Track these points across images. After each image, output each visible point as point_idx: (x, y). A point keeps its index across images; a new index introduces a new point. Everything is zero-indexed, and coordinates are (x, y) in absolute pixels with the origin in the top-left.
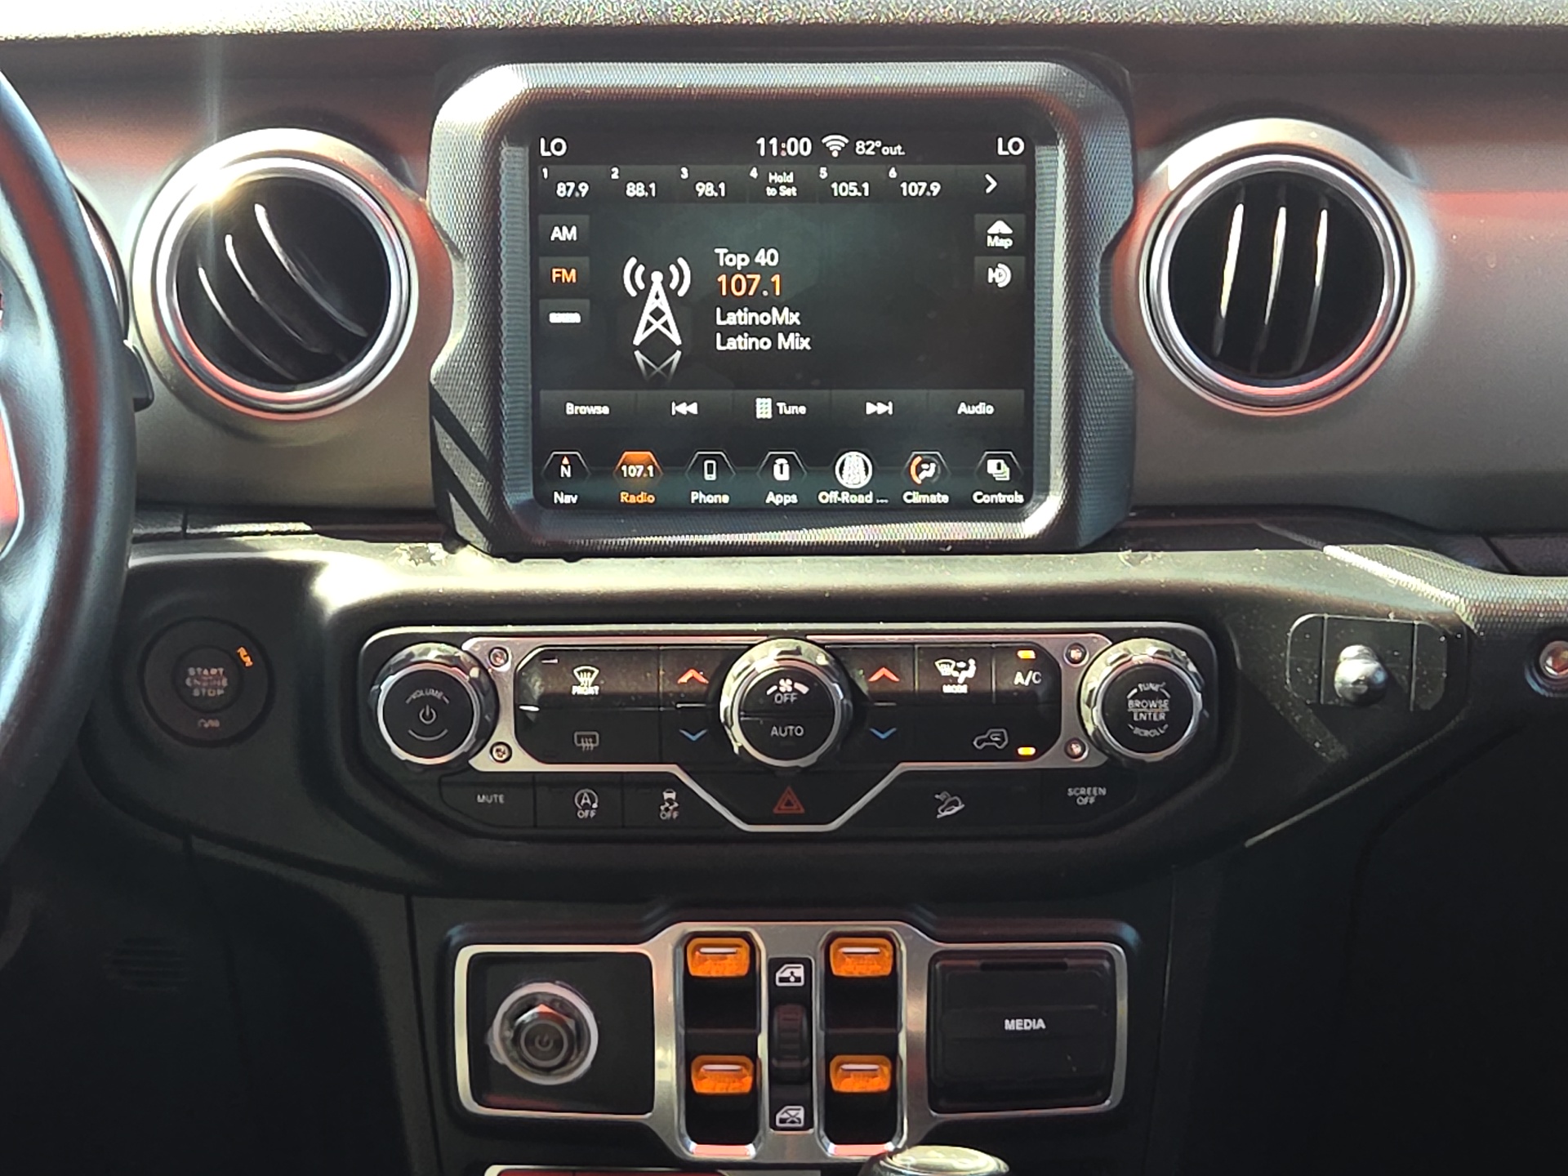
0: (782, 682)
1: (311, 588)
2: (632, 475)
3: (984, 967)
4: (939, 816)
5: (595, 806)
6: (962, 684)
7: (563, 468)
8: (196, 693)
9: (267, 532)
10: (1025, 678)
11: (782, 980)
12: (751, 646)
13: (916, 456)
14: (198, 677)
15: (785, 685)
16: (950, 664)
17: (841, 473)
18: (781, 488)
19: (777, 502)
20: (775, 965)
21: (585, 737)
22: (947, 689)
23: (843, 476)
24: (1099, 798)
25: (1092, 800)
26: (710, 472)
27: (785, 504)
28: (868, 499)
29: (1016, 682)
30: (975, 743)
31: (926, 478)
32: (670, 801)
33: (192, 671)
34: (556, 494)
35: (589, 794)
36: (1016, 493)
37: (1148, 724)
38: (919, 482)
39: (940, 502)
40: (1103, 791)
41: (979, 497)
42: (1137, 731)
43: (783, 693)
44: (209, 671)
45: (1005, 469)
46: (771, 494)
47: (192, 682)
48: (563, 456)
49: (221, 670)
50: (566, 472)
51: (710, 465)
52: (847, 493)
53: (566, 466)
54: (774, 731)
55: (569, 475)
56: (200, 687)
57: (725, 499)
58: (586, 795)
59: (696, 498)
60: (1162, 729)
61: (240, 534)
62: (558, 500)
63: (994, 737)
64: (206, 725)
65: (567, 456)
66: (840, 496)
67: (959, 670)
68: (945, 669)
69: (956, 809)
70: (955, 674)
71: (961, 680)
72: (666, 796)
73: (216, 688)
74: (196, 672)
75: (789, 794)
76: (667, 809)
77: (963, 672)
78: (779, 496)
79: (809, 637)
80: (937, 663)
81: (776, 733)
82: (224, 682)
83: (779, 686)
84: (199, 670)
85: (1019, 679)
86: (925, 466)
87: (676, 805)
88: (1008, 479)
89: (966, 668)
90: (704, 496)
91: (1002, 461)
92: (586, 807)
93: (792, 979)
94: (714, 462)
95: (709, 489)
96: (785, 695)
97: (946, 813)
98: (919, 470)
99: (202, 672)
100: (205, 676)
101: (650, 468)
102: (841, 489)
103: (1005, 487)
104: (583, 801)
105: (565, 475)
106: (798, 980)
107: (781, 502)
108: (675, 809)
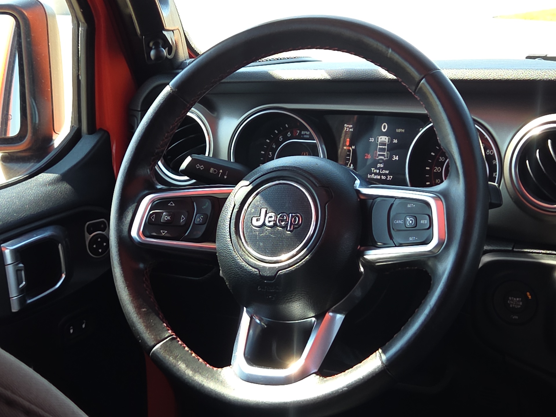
1: (554, 274)
8: (511, 306)
9: (541, 253)
14: (512, 300)
33: (510, 298)
44: (516, 299)
47: (510, 302)
49: (520, 299)
56: (513, 304)
61: (532, 253)
64: (513, 318)
73: (518, 305)
74: (512, 299)
82: (521, 303)
84: (513, 298)
99: (514, 299)
100: (515, 300)
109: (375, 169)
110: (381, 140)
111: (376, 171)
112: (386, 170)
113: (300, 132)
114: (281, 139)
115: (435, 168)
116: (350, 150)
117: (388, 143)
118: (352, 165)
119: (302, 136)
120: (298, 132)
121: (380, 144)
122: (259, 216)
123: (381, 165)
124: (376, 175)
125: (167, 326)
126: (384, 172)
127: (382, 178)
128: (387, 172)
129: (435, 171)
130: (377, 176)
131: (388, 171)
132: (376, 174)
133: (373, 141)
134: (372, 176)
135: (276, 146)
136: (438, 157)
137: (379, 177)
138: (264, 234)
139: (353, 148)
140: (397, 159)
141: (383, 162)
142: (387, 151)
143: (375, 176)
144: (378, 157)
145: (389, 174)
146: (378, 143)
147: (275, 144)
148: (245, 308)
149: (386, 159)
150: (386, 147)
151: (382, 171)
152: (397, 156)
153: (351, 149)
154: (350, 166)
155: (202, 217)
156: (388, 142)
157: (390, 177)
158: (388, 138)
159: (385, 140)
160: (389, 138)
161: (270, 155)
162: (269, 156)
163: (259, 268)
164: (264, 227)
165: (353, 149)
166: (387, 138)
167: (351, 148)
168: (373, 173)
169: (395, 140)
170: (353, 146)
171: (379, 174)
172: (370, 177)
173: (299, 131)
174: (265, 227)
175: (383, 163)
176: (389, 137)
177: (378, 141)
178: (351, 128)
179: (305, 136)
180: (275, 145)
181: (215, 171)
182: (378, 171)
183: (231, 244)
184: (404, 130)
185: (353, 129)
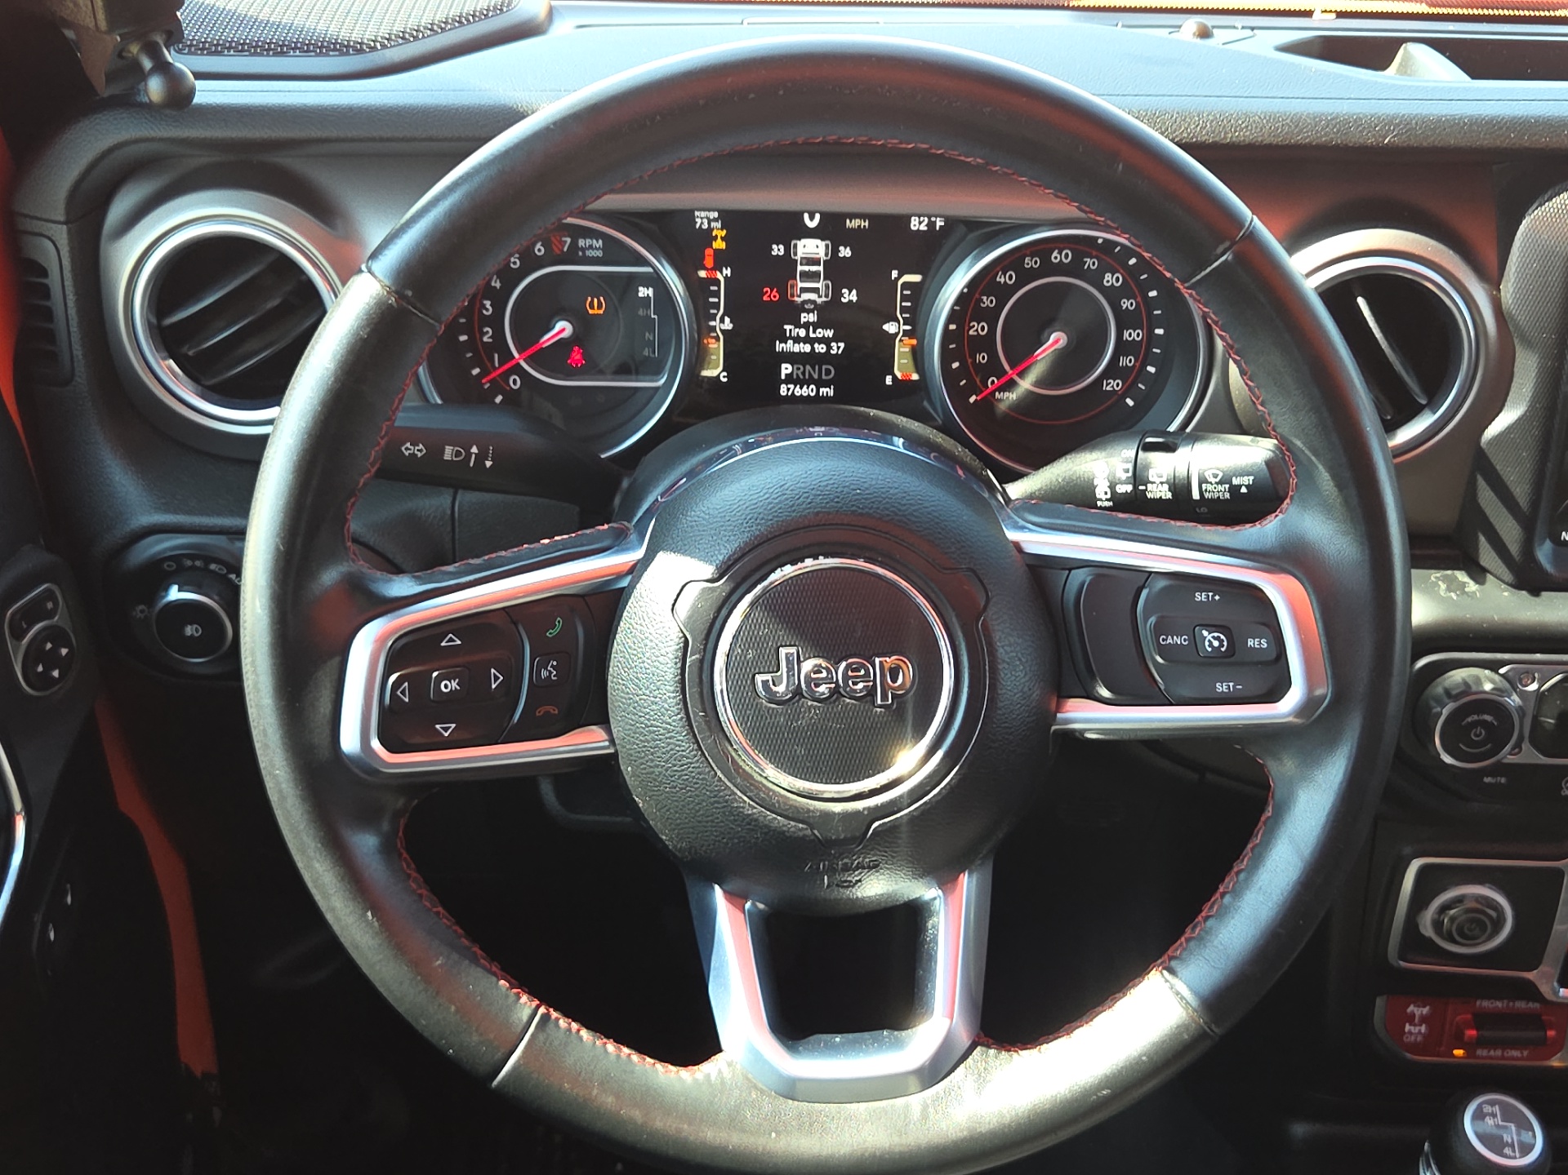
109: (796, 327)
110: (806, 251)
111: (798, 333)
112: (825, 327)
113: (574, 244)
114: (515, 263)
115: (971, 324)
116: (719, 281)
117: (825, 258)
118: (727, 320)
119: (580, 253)
120: (566, 242)
121: (804, 262)
122: (775, 670)
123: (811, 315)
124: (799, 344)
125: (512, 987)
126: (820, 333)
127: (817, 351)
128: (829, 333)
129: (971, 332)
130: (802, 344)
131: (832, 331)
132: (797, 340)
133: (782, 253)
134: (788, 345)
135: (500, 282)
136: (977, 296)
137: (807, 348)
138: (804, 721)
139: (727, 275)
140: (855, 299)
141: (817, 308)
142: (825, 279)
143: (796, 345)
144: (800, 296)
145: (836, 339)
146: (798, 258)
147: (497, 278)
148: (717, 887)
149: (824, 299)
150: (821, 268)
151: (814, 332)
152: (854, 292)
153: (719, 276)
154: (722, 321)
155: (555, 663)
156: (826, 255)
157: (838, 348)
158: (824, 243)
159: (816, 251)
160: (827, 246)
161: (487, 310)
162: (484, 312)
163: (811, 821)
164: (801, 702)
165: (726, 278)
166: (822, 244)
167: (722, 273)
168: (791, 337)
169: (845, 248)
170: (724, 269)
171: (807, 340)
172: (783, 348)
173: (569, 240)
174: (803, 700)
175: (816, 312)
176: (828, 242)
177: (795, 254)
178: (715, 220)
179: (590, 253)
180: (498, 281)
181: (458, 454)
182: (802, 333)
183: (703, 759)
184: (867, 224)
185: (720, 222)
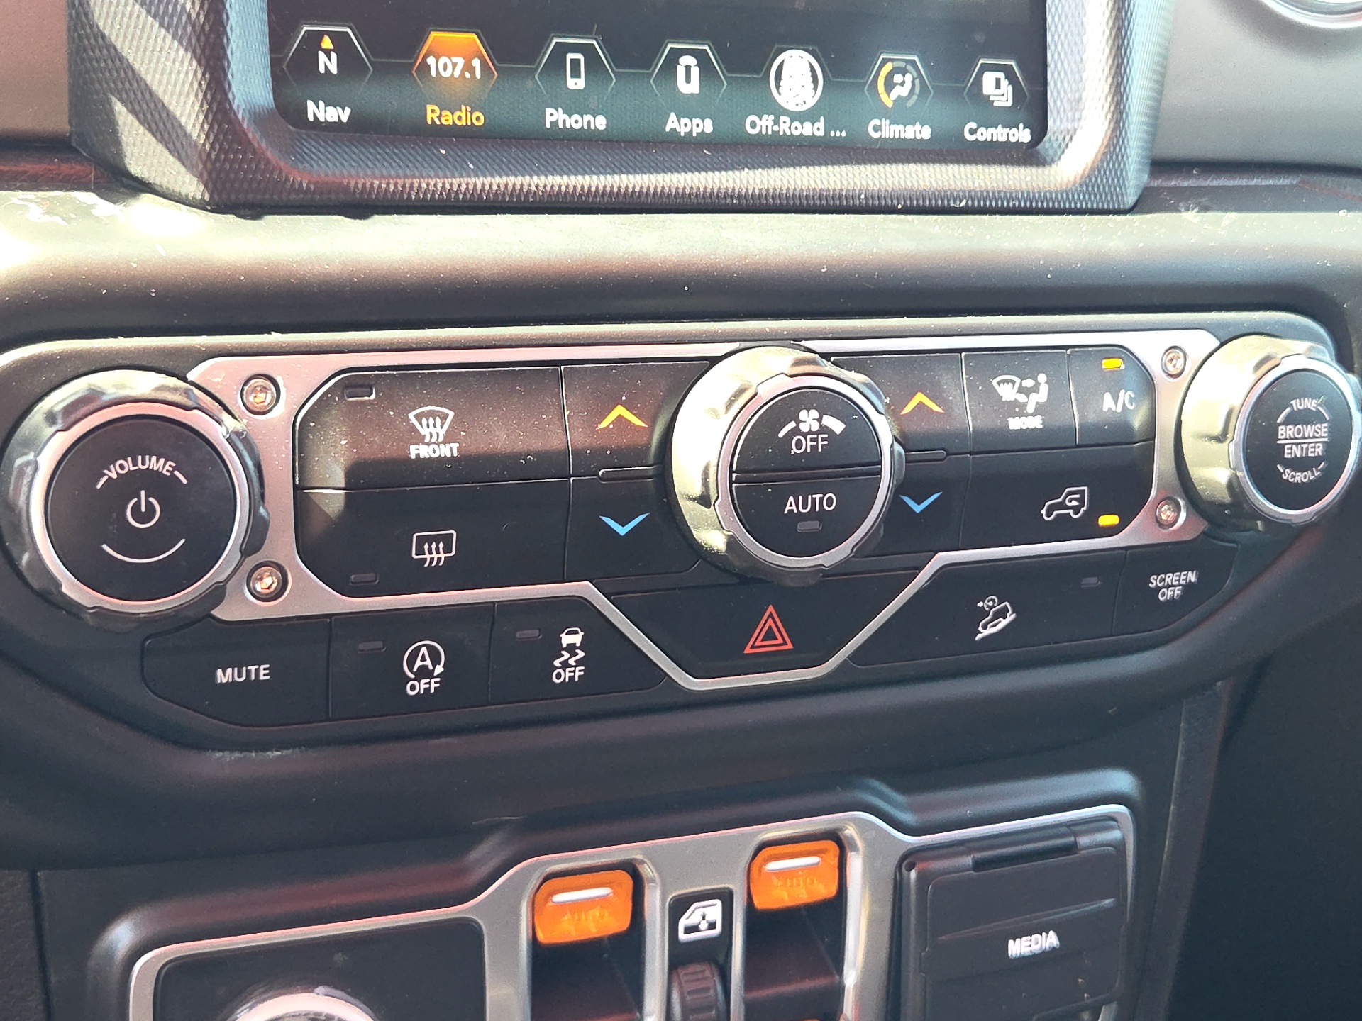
0: (803, 415)
2: (446, 74)
3: (978, 865)
4: (979, 636)
5: (439, 669)
6: (1032, 415)
7: (321, 55)
10: (1116, 402)
11: (689, 930)
12: (714, 361)
13: (885, 61)
15: (809, 419)
16: (1013, 383)
17: (778, 86)
18: (687, 108)
19: (683, 131)
20: (679, 907)
21: (430, 540)
22: (1015, 424)
23: (781, 89)
24: (1188, 588)
25: (1178, 592)
26: (576, 74)
27: (694, 135)
28: (818, 129)
29: (1105, 409)
30: (1043, 512)
31: (899, 97)
32: (571, 649)
34: (310, 105)
35: (429, 647)
36: (1021, 126)
37: (1301, 464)
38: (890, 104)
39: (919, 137)
40: (1192, 577)
41: (972, 132)
42: (1288, 474)
43: (805, 435)
45: (1007, 88)
46: (673, 116)
48: (320, 35)
50: (327, 63)
51: (575, 63)
52: (787, 119)
53: (327, 52)
54: (791, 505)
55: (334, 69)
57: (600, 123)
58: (424, 650)
59: (554, 119)
60: (1317, 471)
62: (315, 115)
63: (1070, 501)
65: (328, 33)
66: (776, 122)
67: (1026, 391)
68: (1007, 392)
69: (1003, 623)
70: (1022, 398)
71: (1031, 409)
72: (566, 640)
75: (770, 619)
76: (565, 665)
77: (1033, 395)
78: (685, 120)
79: (803, 343)
80: (994, 382)
81: (794, 508)
83: (798, 422)
85: (1108, 402)
86: (898, 78)
87: (581, 654)
88: (1009, 104)
89: (1036, 389)
90: (566, 117)
91: (1001, 75)
92: (424, 673)
93: (704, 925)
94: (580, 56)
95: (575, 104)
96: (809, 437)
97: (990, 631)
98: (889, 86)
101: (476, 63)
102: (778, 111)
103: (1007, 118)
104: (418, 663)
105: (326, 68)
106: (712, 926)
107: (688, 129)
108: (579, 663)
